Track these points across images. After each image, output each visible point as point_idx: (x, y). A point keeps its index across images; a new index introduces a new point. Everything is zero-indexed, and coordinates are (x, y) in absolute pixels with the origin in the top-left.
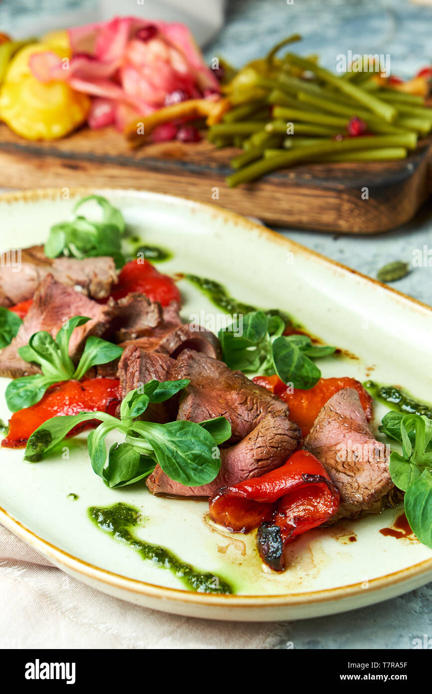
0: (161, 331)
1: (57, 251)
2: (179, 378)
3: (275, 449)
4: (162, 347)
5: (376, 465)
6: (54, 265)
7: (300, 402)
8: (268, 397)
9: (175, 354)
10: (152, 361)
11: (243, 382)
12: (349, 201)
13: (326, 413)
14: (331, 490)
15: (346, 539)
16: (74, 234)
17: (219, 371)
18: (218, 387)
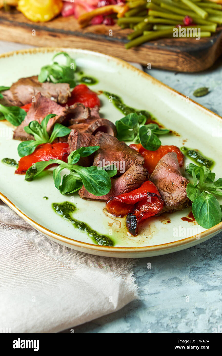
0: (90, 121)
1: (44, 79)
2: (95, 145)
3: (136, 180)
4: (89, 129)
5: (181, 189)
6: (43, 86)
7: (151, 156)
8: (136, 154)
9: (94, 133)
10: (83, 137)
11: (125, 147)
12: (182, 57)
13: (161, 163)
14: (159, 200)
15: (166, 222)
16: (53, 71)
17: (114, 142)
18: (113, 149)
